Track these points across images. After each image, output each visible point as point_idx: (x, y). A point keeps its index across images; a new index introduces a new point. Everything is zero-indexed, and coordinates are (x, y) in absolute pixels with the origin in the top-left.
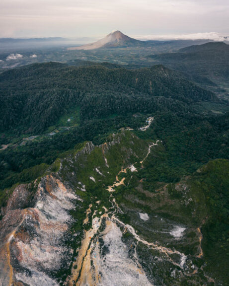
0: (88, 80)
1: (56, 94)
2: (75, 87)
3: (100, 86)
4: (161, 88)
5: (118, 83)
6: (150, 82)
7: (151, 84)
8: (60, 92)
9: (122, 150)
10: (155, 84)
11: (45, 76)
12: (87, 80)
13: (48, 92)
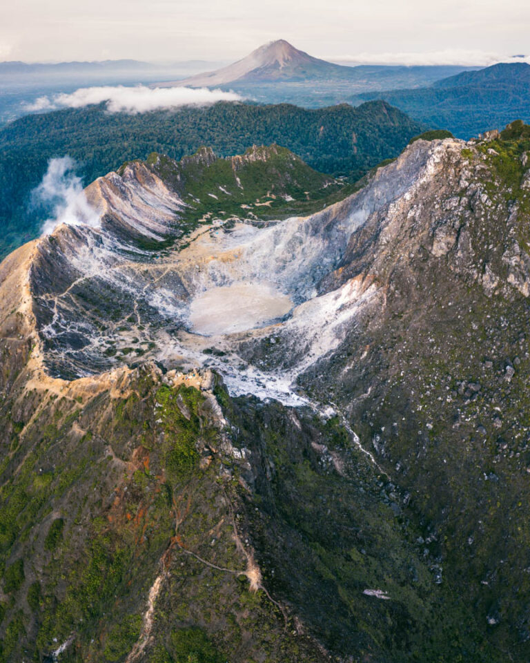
0: (203, 127)
1: (130, 151)
2: (172, 141)
3: (232, 139)
4: (378, 147)
5: (276, 136)
6: (354, 136)
7: (355, 140)
8: (139, 148)
9: (269, 171)
10: (365, 138)
11: (103, 125)
12: (199, 129)
13: (112, 148)
